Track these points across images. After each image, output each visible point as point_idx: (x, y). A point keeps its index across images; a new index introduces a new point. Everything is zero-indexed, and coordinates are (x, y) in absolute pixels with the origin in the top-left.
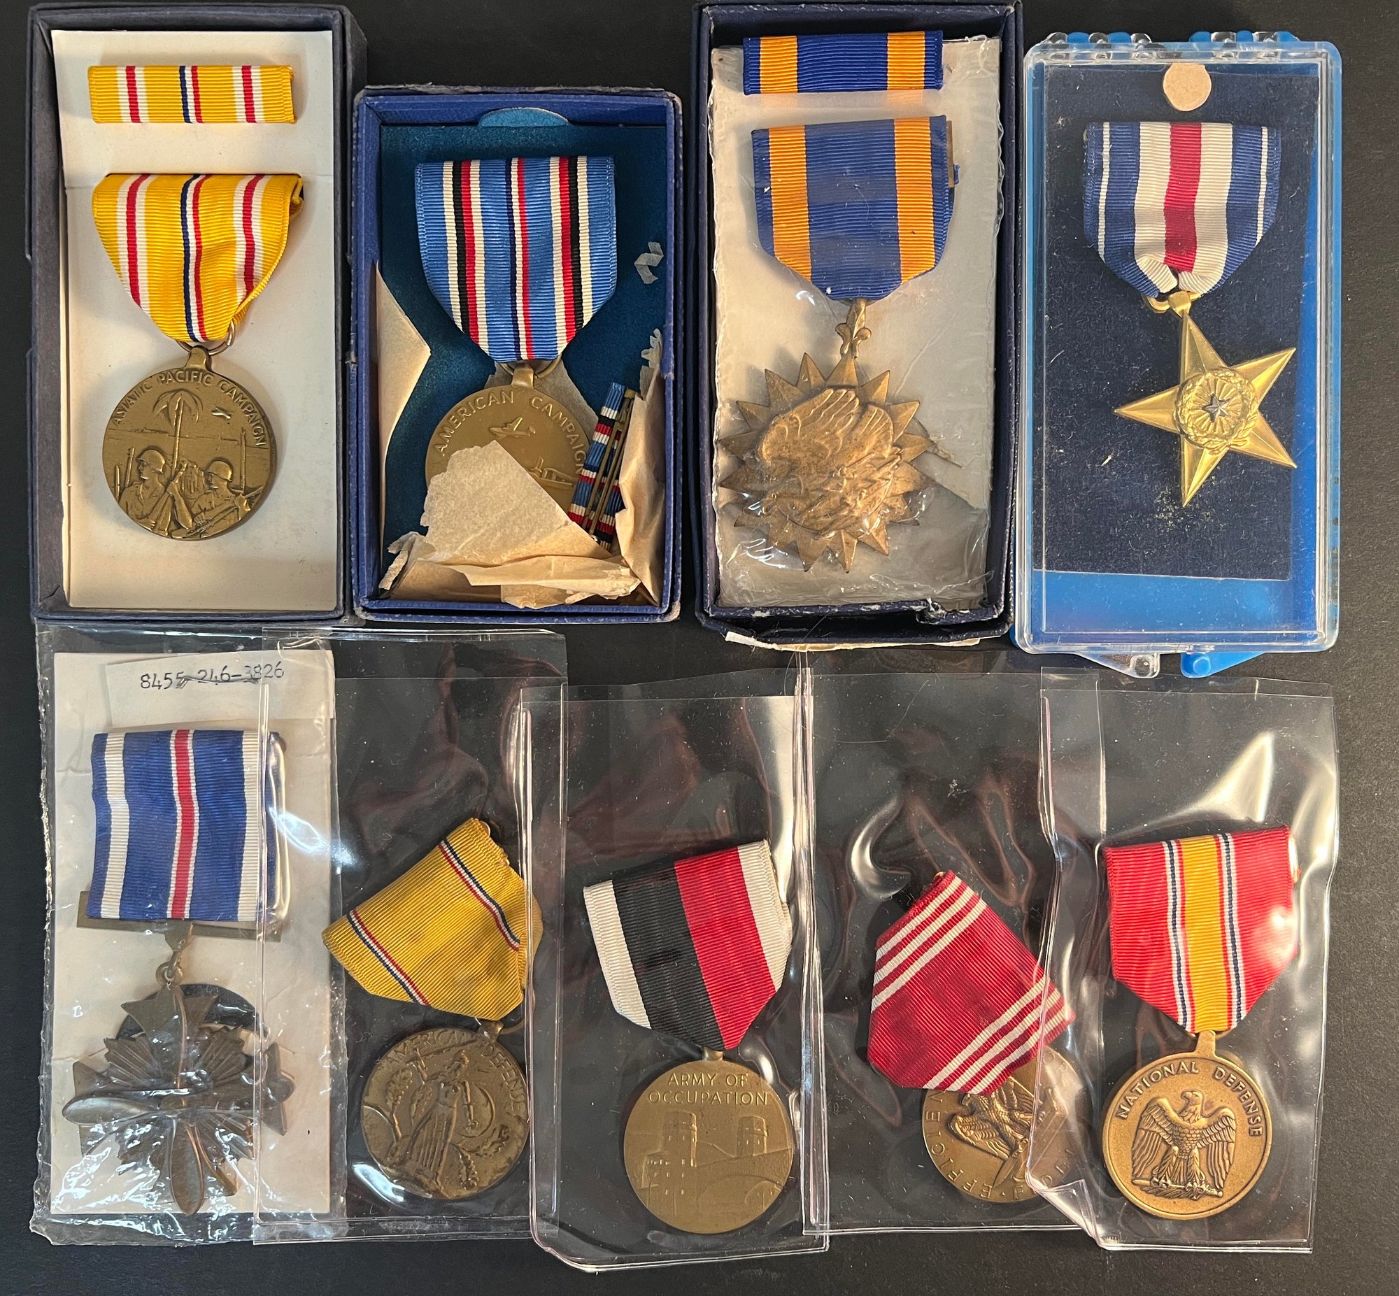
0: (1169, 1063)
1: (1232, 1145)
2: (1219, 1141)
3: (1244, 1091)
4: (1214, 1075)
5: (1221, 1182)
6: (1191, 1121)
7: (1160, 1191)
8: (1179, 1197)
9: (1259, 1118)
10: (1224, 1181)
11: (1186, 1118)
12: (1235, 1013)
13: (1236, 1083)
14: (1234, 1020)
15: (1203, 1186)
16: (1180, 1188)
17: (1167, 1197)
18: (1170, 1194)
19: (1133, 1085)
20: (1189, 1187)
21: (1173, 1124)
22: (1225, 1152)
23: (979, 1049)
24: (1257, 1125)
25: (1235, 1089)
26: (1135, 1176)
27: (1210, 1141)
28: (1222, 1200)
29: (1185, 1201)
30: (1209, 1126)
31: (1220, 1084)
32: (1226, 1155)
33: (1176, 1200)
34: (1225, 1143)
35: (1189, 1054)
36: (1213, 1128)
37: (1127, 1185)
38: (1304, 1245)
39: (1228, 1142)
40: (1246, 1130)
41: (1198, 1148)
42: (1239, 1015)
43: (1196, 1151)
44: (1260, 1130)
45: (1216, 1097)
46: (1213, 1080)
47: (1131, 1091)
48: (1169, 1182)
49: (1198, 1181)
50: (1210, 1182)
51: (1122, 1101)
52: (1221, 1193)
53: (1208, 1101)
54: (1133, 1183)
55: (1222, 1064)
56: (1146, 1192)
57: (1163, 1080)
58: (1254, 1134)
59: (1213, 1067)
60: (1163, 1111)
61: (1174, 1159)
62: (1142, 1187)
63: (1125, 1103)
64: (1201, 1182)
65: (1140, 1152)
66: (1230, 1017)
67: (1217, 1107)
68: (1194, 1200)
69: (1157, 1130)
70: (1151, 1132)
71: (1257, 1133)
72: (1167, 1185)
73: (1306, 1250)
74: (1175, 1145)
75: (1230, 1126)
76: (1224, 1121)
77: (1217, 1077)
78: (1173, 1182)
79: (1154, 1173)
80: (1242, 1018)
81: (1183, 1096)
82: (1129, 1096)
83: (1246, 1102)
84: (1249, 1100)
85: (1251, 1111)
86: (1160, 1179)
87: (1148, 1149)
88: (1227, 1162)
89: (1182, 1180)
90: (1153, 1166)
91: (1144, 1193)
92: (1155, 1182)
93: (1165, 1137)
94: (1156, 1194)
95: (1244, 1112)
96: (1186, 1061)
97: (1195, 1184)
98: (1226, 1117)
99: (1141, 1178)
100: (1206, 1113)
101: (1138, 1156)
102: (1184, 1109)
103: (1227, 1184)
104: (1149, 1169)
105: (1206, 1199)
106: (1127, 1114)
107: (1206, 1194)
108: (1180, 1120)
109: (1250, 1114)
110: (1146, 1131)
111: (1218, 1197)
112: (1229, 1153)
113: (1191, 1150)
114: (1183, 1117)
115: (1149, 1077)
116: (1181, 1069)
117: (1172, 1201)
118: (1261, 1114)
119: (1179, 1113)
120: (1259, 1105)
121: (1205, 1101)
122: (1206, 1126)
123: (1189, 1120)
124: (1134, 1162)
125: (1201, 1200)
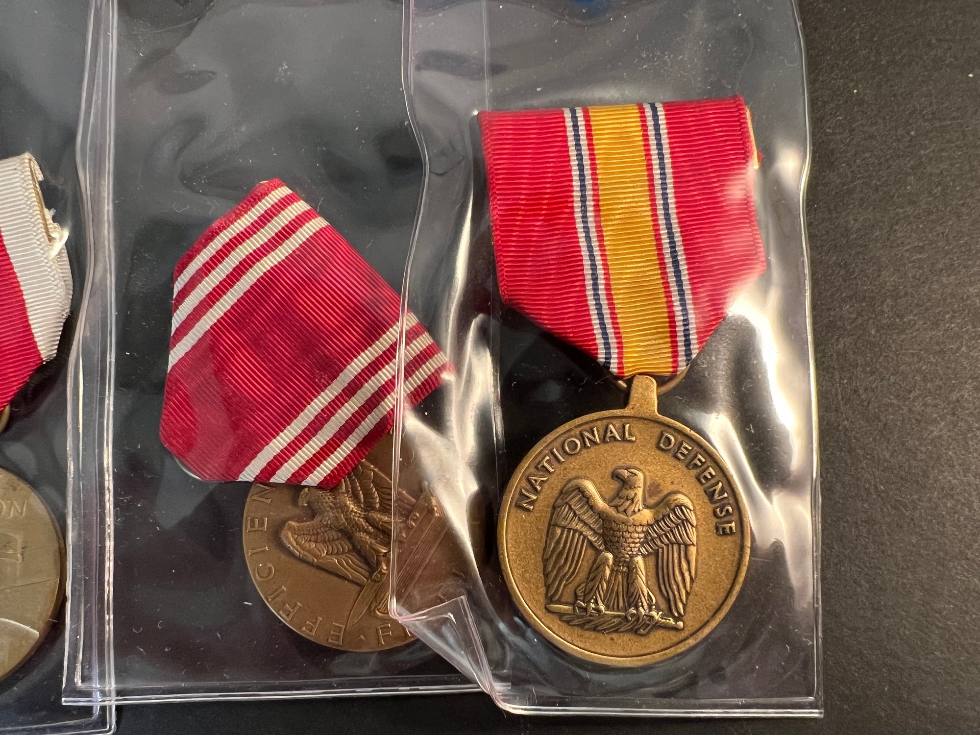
0: (592, 425)
1: (693, 549)
2: (672, 544)
3: (705, 466)
4: (659, 443)
5: (681, 606)
6: (630, 512)
7: (589, 622)
8: (617, 631)
9: (730, 509)
10: (685, 606)
11: (621, 509)
12: (681, 349)
13: (692, 455)
14: (682, 359)
15: (654, 613)
16: (619, 616)
17: (599, 631)
18: (605, 626)
19: (539, 458)
20: (633, 615)
21: (602, 516)
22: (683, 560)
23: (316, 417)
24: (726, 519)
25: (690, 465)
26: (550, 599)
27: (659, 543)
28: (683, 635)
29: (626, 637)
30: (657, 522)
31: (667, 458)
32: (684, 565)
33: (614, 636)
34: (682, 547)
35: (618, 412)
36: (662, 524)
37: (539, 613)
38: (812, 706)
39: (686, 546)
40: (712, 527)
41: (642, 554)
42: (688, 353)
43: (639, 559)
44: (733, 524)
45: (663, 478)
46: (658, 452)
47: (536, 468)
48: (602, 607)
49: (645, 604)
50: (663, 605)
51: (524, 483)
52: (681, 624)
53: (652, 485)
54: (548, 610)
55: (668, 426)
56: (568, 622)
57: (584, 451)
58: (725, 533)
59: (657, 430)
60: (586, 498)
61: (608, 572)
62: (560, 615)
63: (529, 487)
64: (650, 606)
65: (556, 562)
66: (675, 354)
67: (666, 492)
68: (642, 635)
69: (579, 526)
70: (569, 530)
71: (728, 531)
72: (598, 611)
73: (815, 713)
74: (607, 549)
75: (687, 520)
76: (678, 511)
77: (662, 445)
78: (608, 608)
79: (579, 593)
80: (694, 356)
81: (615, 476)
82: (534, 475)
83: (708, 484)
84: (713, 481)
85: (716, 497)
86: (589, 602)
87: (566, 559)
88: (687, 575)
89: (621, 604)
90: (575, 583)
91: (564, 625)
92: (580, 608)
93: (593, 539)
94: (581, 626)
95: (706, 500)
96: (615, 421)
97: (641, 609)
98: (680, 506)
99: (559, 602)
100: (651, 501)
101: (554, 567)
102: (617, 495)
103: (688, 609)
104: (571, 587)
105: (659, 633)
106: (532, 503)
107: (658, 626)
108: (612, 512)
109: (715, 502)
110: (564, 528)
111: (676, 629)
112: (688, 563)
113: (632, 557)
114: (616, 507)
115: (563, 448)
116: (609, 434)
117: (609, 637)
118: (731, 501)
119: (609, 501)
120: (727, 488)
121: (648, 484)
122: (651, 521)
123: (625, 511)
124: (546, 576)
125: (652, 635)
